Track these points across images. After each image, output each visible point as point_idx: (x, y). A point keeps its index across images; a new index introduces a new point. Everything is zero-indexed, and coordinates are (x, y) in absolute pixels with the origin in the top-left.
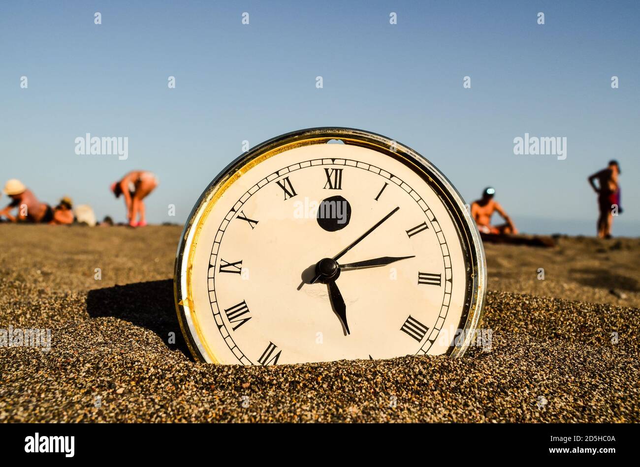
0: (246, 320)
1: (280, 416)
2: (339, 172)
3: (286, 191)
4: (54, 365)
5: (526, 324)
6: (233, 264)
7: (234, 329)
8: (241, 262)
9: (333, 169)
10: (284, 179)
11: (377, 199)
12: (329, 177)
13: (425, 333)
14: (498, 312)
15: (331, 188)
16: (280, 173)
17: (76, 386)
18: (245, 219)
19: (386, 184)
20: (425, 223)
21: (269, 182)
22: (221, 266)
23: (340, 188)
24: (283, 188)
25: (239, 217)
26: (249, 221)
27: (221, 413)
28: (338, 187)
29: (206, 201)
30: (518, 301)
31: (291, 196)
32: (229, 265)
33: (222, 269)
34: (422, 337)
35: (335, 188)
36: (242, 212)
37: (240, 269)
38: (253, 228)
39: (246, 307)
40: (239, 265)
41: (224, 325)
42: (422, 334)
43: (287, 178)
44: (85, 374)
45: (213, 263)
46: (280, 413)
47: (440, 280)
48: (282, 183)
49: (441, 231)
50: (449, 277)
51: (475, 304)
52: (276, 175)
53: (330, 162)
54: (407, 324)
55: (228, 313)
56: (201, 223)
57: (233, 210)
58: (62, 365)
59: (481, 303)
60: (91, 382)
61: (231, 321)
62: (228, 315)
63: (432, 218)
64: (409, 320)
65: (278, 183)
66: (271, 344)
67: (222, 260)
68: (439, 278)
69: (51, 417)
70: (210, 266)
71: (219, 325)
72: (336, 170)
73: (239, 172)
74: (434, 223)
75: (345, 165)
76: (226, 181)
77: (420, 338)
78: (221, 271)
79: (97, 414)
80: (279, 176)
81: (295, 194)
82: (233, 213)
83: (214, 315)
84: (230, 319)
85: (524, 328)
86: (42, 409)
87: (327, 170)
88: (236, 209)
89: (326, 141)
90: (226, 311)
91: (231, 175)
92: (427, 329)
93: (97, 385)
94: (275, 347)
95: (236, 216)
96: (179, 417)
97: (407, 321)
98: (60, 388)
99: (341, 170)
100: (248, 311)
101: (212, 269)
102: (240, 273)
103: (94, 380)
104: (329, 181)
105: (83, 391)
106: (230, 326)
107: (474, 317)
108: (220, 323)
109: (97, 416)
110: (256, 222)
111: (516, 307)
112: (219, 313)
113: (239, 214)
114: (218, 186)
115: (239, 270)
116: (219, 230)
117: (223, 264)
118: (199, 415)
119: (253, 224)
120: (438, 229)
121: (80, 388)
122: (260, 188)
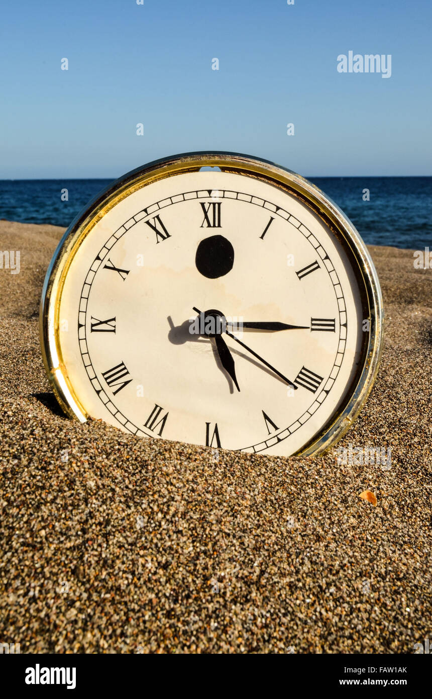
0: (126, 383)
2: (217, 206)
3: (158, 233)
6: (106, 322)
7: (115, 393)
8: (114, 319)
9: (210, 203)
10: (154, 218)
11: (262, 237)
12: (206, 213)
13: (319, 383)
15: (209, 226)
16: (149, 211)
18: (114, 269)
19: (272, 219)
20: (316, 262)
21: (136, 222)
22: (93, 325)
23: (219, 226)
24: (154, 228)
25: (106, 267)
26: (119, 270)
28: (217, 225)
29: (66, 252)
31: (164, 238)
32: (101, 323)
33: (94, 328)
34: (317, 388)
35: (214, 226)
36: (109, 260)
37: (115, 327)
38: (124, 279)
39: (125, 368)
40: (112, 323)
41: (103, 389)
42: (317, 385)
43: (158, 217)
45: (82, 322)
47: (334, 325)
48: (152, 222)
49: (334, 270)
50: (343, 322)
51: (372, 350)
52: (144, 214)
53: (207, 194)
54: (301, 375)
55: (106, 376)
56: (64, 277)
57: (98, 258)
59: (378, 349)
61: (110, 385)
62: (106, 379)
63: (324, 256)
64: (304, 371)
65: (148, 223)
66: (157, 406)
67: (92, 318)
68: (333, 323)
70: (80, 326)
71: (97, 389)
72: (214, 204)
73: (101, 212)
74: (327, 261)
75: (224, 197)
76: (86, 225)
77: (314, 389)
78: (92, 330)
80: (148, 215)
81: (168, 236)
82: (98, 262)
83: (91, 380)
84: (109, 383)
87: (203, 204)
88: (101, 257)
89: (197, 170)
90: (104, 374)
91: (92, 217)
92: (322, 379)
94: (161, 409)
95: (103, 265)
97: (301, 372)
99: (219, 204)
100: (128, 373)
101: (82, 329)
102: (114, 331)
104: (206, 217)
106: (110, 390)
107: (371, 365)
110: (127, 272)
112: (96, 377)
113: (106, 262)
114: (78, 232)
115: (113, 329)
116: (85, 283)
117: (95, 322)
119: (124, 274)
120: (331, 268)
122: (127, 230)
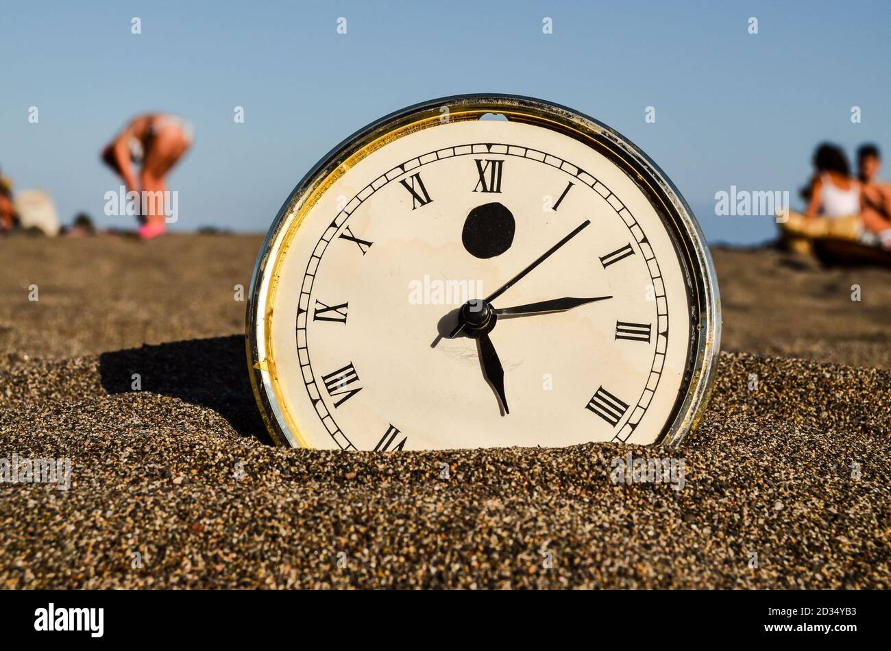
0: (354, 392)
1: (394, 507)
2: (497, 166)
3: (415, 196)
4: (80, 451)
5: (819, 411)
6: (335, 308)
7: (336, 405)
8: (346, 305)
9: (488, 161)
10: (412, 177)
11: (555, 208)
12: (481, 173)
13: (623, 413)
14: (776, 391)
15: (485, 190)
16: (407, 167)
17: (117, 474)
18: (353, 239)
19: (571, 184)
20: (629, 246)
21: (389, 181)
22: (317, 312)
23: (498, 191)
24: (411, 190)
25: (342, 236)
26: (359, 241)
27: (315, 504)
28: (495, 189)
29: (293, 212)
30: (813, 374)
31: (423, 203)
32: (328, 309)
33: (318, 315)
34: (618, 418)
35: (492, 191)
36: (348, 228)
37: (346, 315)
38: (364, 253)
39: (354, 372)
40: (343, 310)
41: (321, 398)
42: (619, 414)
43: (417, 176)
44: (126, 460)
45: (303, 307)
46: (393, 505)
47: (649, 333)
48: (409, 182)
49: (655, 257)
50: (663, 330)
51: (700, 370)
52: (400, 171)
53: (485, 149)
54: (596, 399)
55: (327, 381)
56: (284, 245)
57: (333, 225)
58: (91, 450)
59: (709, 368)
60: (137, 469)
61: (332, 393)
62: (327, 385)
63: (640, 238)
64: (600, 393)
65: (403, 182)
66: (392, 427)
67: (317, 302)
68: (648, 330)
69: (94, 506)
70: (300, 311)
71: (314, 398)
72: (494, 162)
73: (343, 165)
74: (644, 245)
75: (507, 154)
76: (322, 179)
77: (615, 420)
78: (316, 318)
79: (152, 503)
80: (405, 172)
81: (429, 201)
82: (333, 229)
83: (306, 384)
84: (330, 391)
85: (814, 416)
86: (80, 497)
87: (478, 162)
88: (338, 223)
89: (477, 117)
90: (324, 378)
91: (330, 170)
92: (627, 407)
93: (145, 473)
94: (397, 431)
95: (339, 234)
96: (260, 508)
97: (597, 395)
98: (96, 477)
99: (501, 162)
100: (357, 378)
101: (303, 315)
102: (344, 321)
103: (140, 468)
104: (482, 179)
105: (127, 480)
106: (330, 400)
108: (316, 397)
109: (152, 505)
110: (369, 244)
111: (807, 383)
112: (314, 381)
113: (343, 230)
114: (310, 189)
115: (343, 317)
116: (313, 256)
117: (320, 307)
118: (286, 505)
119: (365, 247)
120: (649, 255)
121: (123, 477)
122: (375, 191)
